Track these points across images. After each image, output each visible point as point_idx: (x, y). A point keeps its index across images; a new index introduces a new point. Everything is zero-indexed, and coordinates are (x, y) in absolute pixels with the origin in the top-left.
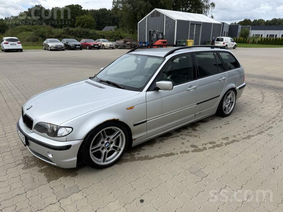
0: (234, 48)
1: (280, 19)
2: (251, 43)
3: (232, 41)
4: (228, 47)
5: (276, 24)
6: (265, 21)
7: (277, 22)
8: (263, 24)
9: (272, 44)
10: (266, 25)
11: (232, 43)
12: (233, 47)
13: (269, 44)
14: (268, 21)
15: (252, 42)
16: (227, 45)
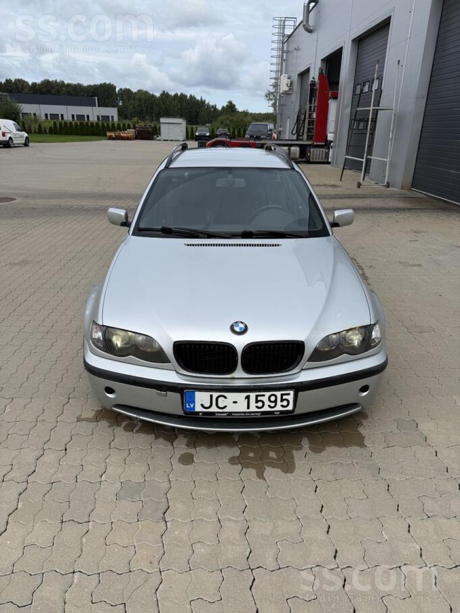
0: (26, 145)
1: (56, 81)
2: (35, 132)
3: (18, 130)
4: (15, 142)
5: (53, 92)
6: (30, 84)
7: (53, 88)
8: (27, 90)
9: (77, 134)
10: (34, 93)
11: (20, 133)
12: (23, 142)
13: (72, 134)
14: (34, 84)
15: (37, 131)
16: (10, 138)
